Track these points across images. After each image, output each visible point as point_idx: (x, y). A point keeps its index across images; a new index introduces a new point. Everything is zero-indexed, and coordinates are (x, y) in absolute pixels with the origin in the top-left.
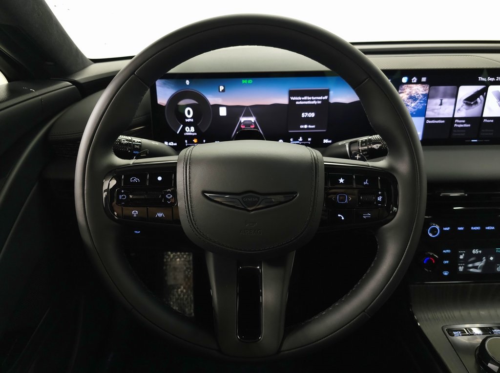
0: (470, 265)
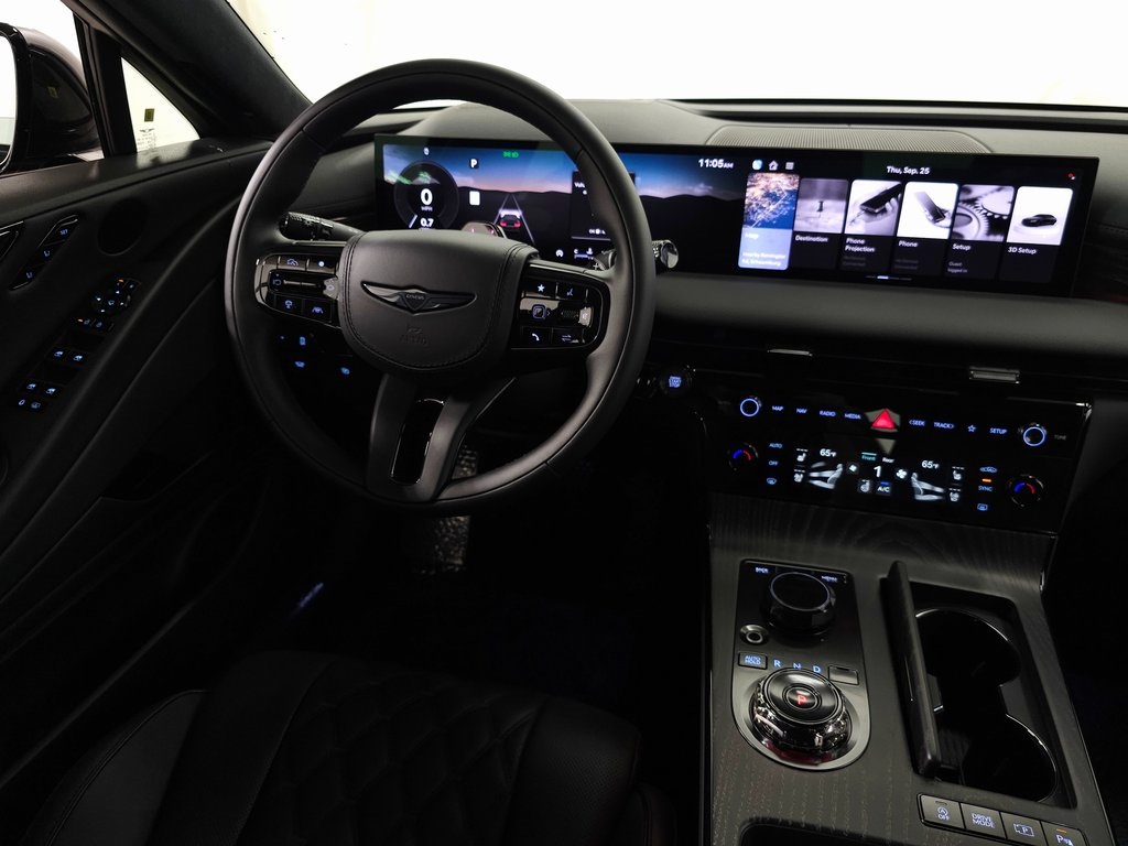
0: (815, 474)
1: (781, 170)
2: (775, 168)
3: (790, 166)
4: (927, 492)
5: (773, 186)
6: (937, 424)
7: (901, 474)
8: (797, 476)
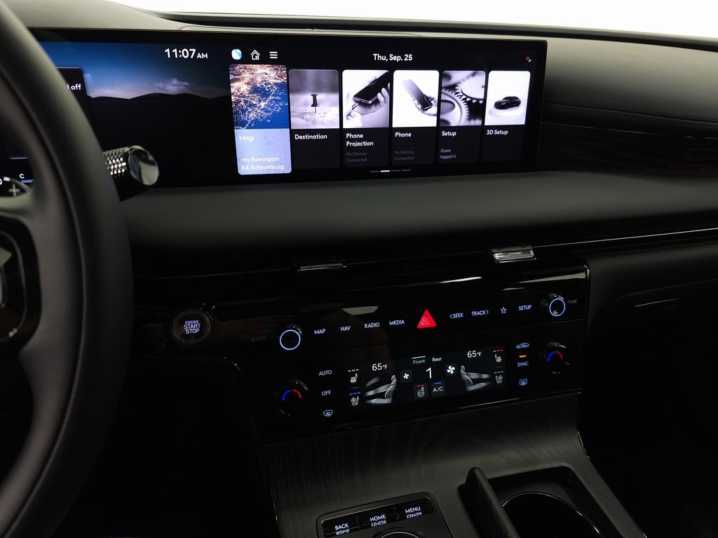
0: (371, 393)
1: (265, 60)
2: (257, 58)
3: (274, 55)
4: (476, 381)
5: (259, 79)
6: (474, 313)
7: (451, 370)
8: (353, 400)
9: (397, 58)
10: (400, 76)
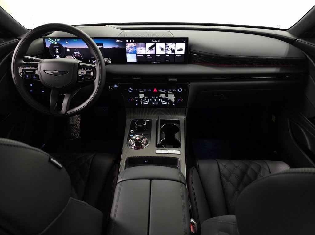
0: (144, 102)
1: (132, 42)
3: (134, 41)
4: (164, 103)
5: (131, 45)
7: (159, 100)
9: (157, 41)
10: (157, 44)
